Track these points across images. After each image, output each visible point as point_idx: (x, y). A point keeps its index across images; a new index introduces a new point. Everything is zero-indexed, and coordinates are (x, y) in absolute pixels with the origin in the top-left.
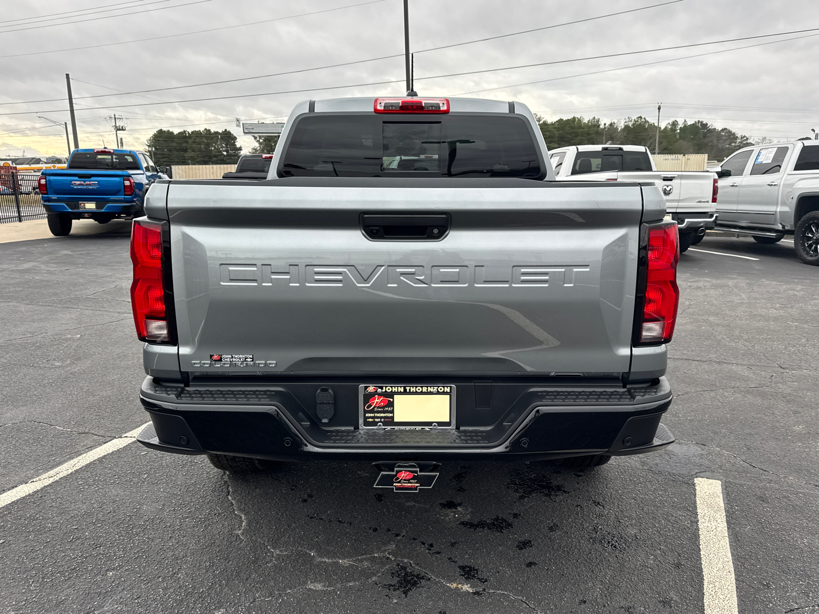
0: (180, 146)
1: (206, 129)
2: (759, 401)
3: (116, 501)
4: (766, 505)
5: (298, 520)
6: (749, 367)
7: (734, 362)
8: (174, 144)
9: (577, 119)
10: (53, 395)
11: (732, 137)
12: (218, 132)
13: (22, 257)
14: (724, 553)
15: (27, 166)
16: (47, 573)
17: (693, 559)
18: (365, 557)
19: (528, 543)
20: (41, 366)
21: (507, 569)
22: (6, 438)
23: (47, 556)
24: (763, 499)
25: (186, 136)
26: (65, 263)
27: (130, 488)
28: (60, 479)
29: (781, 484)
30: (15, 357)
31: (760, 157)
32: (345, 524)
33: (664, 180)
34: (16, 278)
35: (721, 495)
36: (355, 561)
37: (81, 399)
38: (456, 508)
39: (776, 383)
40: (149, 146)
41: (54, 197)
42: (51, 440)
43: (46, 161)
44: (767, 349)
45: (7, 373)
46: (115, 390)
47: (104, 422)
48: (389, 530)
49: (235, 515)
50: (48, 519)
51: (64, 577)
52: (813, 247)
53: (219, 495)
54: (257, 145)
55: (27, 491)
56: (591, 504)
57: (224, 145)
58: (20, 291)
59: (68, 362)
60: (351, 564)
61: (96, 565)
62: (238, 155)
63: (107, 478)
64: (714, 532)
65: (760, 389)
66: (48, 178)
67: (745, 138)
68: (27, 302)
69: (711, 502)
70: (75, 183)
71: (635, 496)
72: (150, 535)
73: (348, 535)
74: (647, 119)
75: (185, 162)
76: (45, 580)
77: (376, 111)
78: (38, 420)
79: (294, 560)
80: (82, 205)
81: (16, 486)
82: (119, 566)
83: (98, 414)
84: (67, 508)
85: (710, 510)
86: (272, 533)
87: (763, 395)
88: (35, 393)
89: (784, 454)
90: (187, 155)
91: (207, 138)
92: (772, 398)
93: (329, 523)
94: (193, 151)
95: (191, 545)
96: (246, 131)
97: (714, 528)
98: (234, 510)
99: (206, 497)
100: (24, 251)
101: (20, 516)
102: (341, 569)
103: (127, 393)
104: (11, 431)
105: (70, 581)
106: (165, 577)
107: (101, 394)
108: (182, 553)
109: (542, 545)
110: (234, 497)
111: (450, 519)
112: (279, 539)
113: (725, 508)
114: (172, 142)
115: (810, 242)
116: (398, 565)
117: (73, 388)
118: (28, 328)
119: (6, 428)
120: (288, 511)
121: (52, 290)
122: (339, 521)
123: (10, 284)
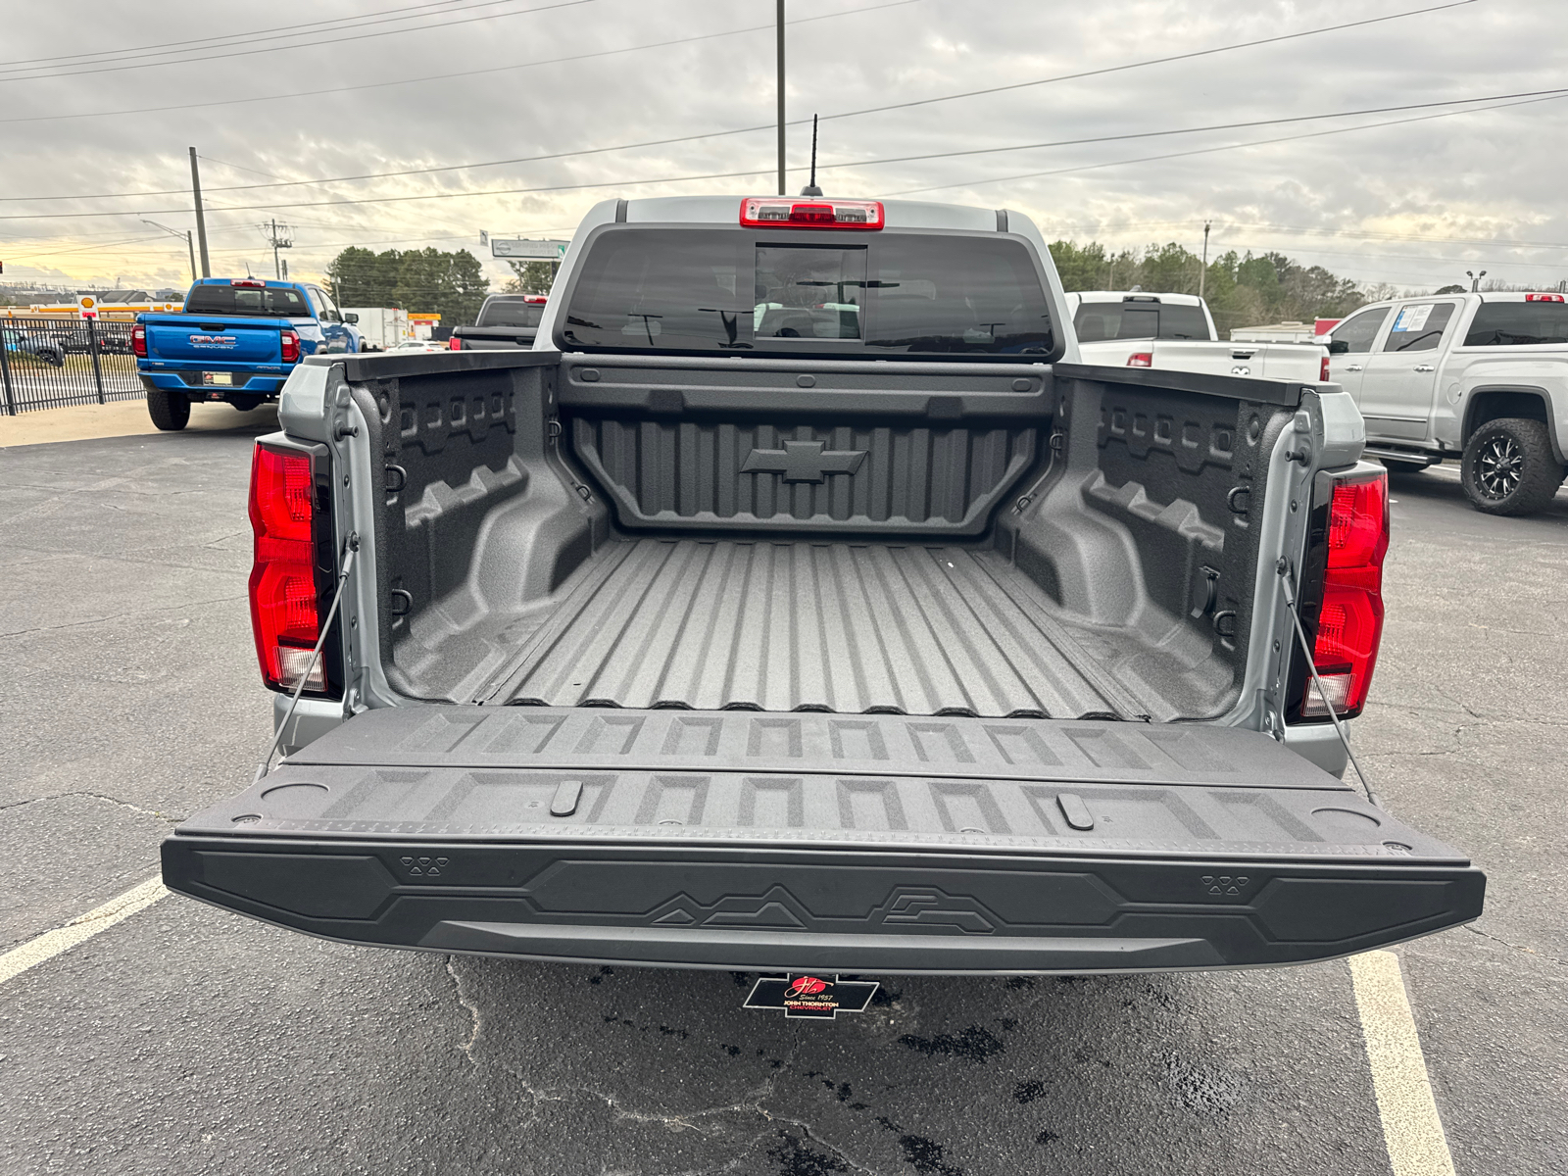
0: (384, 277)
1: (429, 248)
2: (1440, 781)
3: (230, 970)
4: (1492, 1010)
5: (581, 1024)
6: (1413, 711)
7: (1383, 701)
8: (375, 273)
9: (1064, 245)
10: (130, 739)
11: (1327, 281)
12: (449, 253)
13: (99, 468)
14: (1426, 1119)
15: (123, 305)
16: (82, 1134)
17: (1365, 1131)
18: (713, 1111)
19: (1035, 1087)
20: (113, 679)
21: (1000, 1148)
22: (33, 827)
23: (85, 1095)
24: (1484, 996)
25: (394, 259)
26: (174, 480)
27: (260, 942)
28: (126, 919)
29: (1514, 962)
30: (67, 661)
31: (1403, 320)
32: (675, 1037)
33: (1235, 357)
34: (85, 507)
35: (1402, 986)
36: (695, 1122)
37: (179, 749)
38: (889, 1005)
39: (1468, 745)
40: (332, 275)
41: (159, 362)
42: (117, 835)
43: (155, 297)
44: (1439, 676)
45: (48, 693)
46: (245, 733)
47: (220, 797)
48: (762, 1052)
49: (460, 1007)
50: (96, 1008)
51: (114, 1144)
52: (1495, 483)
53: (430, 963)
54: (515, 277)
55: (60, 944)
56: (1151, 1000)
57: (459, 276)
58: (90, 532)
59: (164, 673)
60: (687, 1128)
61: (182, 1116)
62: (482, 293)
63: (217, 920)
64: (1399, 1069)
65: (1440, 756)
66: (149, 328)
67: (1350, 284)
68: (100, 553)
69: (1385, 1000)
70: (196, 339)
71: (1236, 983)
72: (292, 1049)
73: (681, 1062)
74: (1184, 248)
75: (393, 303)
76: (77, 1151)
77: (744, 222)
78: (96, 792)
79: (574, 1116)
80: (208, 377)
81: (42, 933)
82: (227, 1121)
83: (209, 780)
84: (135, 983)
85: (1385, 1018)
86: (531, 1051)
87: (1446, 769)
88: (97, 734)
89: (1509, 897)
90: (397, 292)
91: (431, 264)
92: (1465, 776)
93: (643, 1033)
94: (407, 285)
95: (372, 1076)
96: (497, 253)
97: (1398, 1060)
98: (458, 997)
99: (404, 966)
100: (105, 457)
101: (41, 1000)
102: (667, 1140)
103: (267, 739)
104: (43, 812)
105: (127, 1155)
106: (316, 1150)
107: (218, 739)
108: (353, 1094)
109: (1065, 1092)
110: (459, 968)
111: (878, 1028)
112: (544, 1066)
113: (1414, 1016)
114: (372, 268)
115: (1489, 474)
116: (781, 1133)
117: (168, 725)
118: (96, 604)
119: (35, 807)
120: (562, 1002)
121: (146, 532)
122: (662, 1028)
123: (72, 519)
